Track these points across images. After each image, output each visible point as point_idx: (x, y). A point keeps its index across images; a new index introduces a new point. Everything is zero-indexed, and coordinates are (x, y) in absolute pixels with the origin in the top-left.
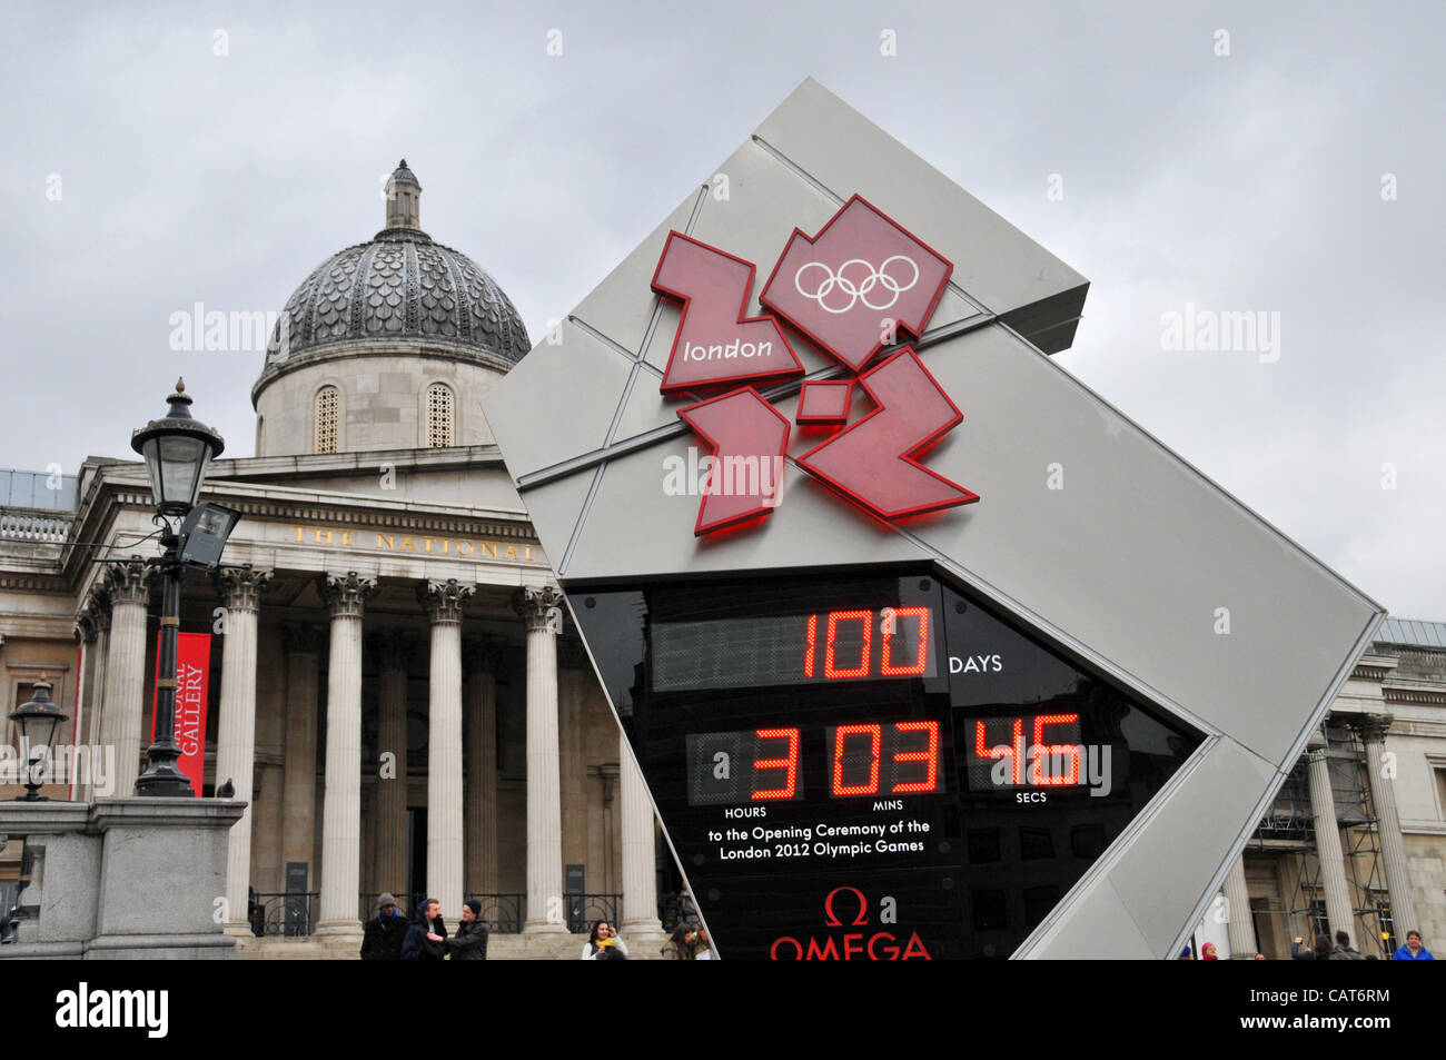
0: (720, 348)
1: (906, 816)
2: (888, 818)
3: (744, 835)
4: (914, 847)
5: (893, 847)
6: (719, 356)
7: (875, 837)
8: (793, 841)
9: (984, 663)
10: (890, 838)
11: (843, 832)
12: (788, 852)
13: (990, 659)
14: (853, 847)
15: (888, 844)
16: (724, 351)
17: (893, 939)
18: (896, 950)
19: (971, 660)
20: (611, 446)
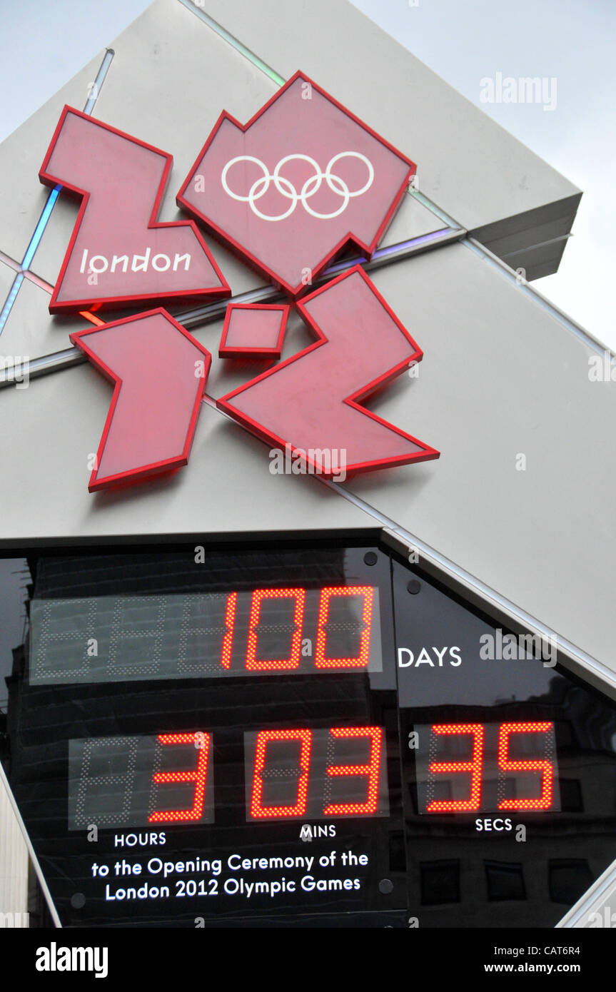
1: (340, 844)
2: (319, 847)
3: (137, 869)
4: (348, 885)
5: (323, 885)
8: (198, 875)
9: (440, 656)
10: (319, 873)
12: (191, 891)
13: (448, 651)
14: (273, 884)
15: (316, 881)
19: (424, 652)
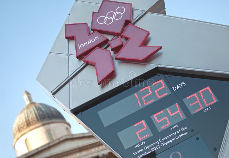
0: (86, 43)
1: (180, 127)
2: (175, 130)
3: (142, 150)
4: (185, 134)
5: (180, 136)
6: (87, 44)
7: (175, 136)
8: (155, 146)
9: (181, 85)
10: (178, 134)
11: (166, 138)
12: (155, 149)
13: (182, 84)
14: (170, 141)
15: (178, 136)
16: (87, 43)
19: (178, 86)
20: (70, 75)
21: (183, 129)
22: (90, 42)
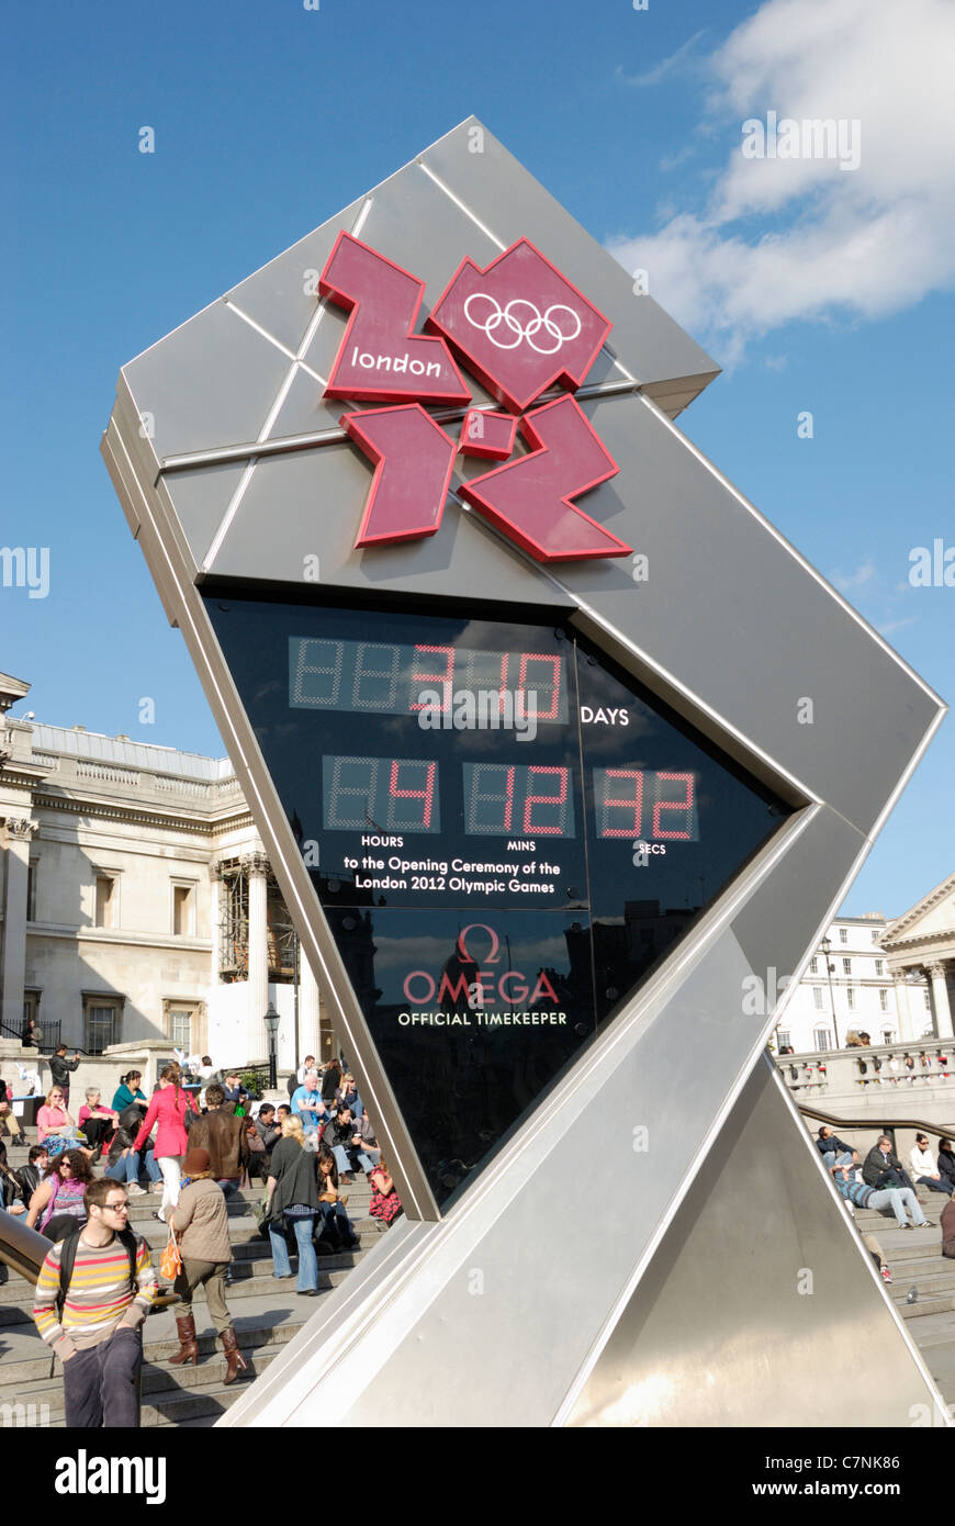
0: (388, 359)
3: (380, 865)
4: (545, 888)
5: (527, 888)
6: (388, 368)
8: (429, 874)
9: (613, 716)
10: (523, 878)
12: (424, 885)
13: (618, 713)
14: (487, 885)
15: (520, 884)
16: (392, 362)
17: (522, 978)
18: (525, 990)
19: (600, 711)
20: (264, 443)
21: (545, 868)
22: (402, 364)
